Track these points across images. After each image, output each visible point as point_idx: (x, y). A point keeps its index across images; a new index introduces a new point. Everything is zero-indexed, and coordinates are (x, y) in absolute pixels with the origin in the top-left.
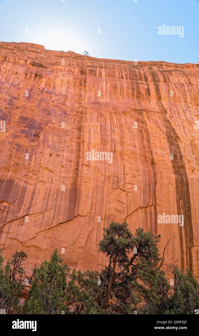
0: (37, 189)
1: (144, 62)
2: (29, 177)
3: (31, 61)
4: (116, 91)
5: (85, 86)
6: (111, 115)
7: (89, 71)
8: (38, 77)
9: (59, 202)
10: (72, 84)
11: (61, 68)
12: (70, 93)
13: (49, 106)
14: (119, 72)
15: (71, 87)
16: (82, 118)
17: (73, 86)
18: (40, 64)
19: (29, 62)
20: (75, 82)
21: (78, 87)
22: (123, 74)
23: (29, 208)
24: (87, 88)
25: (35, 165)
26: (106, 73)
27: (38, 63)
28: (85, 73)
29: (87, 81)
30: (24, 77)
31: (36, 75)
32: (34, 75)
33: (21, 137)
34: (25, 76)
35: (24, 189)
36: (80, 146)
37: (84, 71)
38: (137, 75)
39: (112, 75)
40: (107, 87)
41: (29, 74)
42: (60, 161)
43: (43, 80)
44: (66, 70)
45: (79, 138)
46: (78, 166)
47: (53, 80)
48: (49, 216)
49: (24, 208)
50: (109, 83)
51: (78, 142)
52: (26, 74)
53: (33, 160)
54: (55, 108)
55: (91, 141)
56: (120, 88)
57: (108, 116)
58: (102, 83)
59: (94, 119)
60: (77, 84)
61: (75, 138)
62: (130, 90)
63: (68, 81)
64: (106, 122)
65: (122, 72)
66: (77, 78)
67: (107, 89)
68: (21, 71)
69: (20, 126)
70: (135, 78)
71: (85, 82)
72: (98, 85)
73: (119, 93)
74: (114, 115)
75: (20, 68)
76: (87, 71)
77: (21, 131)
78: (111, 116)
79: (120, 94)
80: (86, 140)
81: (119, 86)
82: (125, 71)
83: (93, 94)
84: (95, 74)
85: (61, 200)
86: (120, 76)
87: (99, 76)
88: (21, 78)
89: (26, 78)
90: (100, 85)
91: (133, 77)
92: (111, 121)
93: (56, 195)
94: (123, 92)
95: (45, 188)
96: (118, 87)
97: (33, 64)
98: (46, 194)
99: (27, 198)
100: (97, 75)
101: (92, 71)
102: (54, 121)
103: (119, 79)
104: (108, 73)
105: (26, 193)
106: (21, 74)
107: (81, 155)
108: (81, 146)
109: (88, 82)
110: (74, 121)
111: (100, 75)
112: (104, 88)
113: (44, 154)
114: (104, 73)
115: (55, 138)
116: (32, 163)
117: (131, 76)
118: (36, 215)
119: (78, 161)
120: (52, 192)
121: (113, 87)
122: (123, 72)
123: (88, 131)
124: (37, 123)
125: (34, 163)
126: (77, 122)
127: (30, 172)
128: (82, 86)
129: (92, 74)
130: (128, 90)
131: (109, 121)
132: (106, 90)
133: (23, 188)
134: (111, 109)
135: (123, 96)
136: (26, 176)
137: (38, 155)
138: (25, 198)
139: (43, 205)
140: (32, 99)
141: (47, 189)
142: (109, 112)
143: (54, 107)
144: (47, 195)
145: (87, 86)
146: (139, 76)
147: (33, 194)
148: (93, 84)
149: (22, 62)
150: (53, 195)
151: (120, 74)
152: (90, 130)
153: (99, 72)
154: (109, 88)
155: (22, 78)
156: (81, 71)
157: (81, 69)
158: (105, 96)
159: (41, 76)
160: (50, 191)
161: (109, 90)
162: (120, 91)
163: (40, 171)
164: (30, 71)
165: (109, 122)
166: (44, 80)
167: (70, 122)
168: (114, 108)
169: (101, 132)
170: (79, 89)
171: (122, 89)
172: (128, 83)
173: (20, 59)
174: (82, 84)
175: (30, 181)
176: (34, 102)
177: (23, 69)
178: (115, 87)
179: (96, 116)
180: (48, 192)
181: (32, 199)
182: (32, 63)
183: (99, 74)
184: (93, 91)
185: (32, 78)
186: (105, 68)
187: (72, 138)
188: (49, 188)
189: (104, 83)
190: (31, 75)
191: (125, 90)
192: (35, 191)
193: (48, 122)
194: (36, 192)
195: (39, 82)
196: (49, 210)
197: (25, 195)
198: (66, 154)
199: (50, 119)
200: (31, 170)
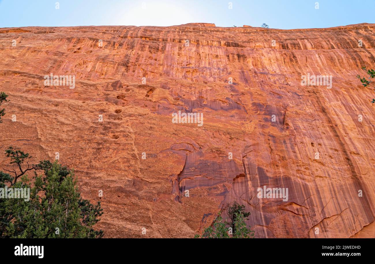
0: (318, 186)
1: (343, 26)
2: (302, 172)
3: (225, 42)
4: (334, 63)
5: (297, 62)
6: (347, 90)
7: (291, 45)
8: (242, 58)
9: (349, 200)
10: (281, 61)
11: (259, 45)
12: (285, 72)
13: (274, 89)
14: (325, 41)
15: (282, 65)
16: (318, 98)
17: (284, 63)
18: (235, 43)
19: (223, 43)
20: (284, 59)
21: (290, 64)
22: (332, 43)
23: (323, 210)
24: (300, 63)
25: (302, 158)
26: (311, 44)
27: (232, 43)
28: (288, 47)
29: (297, 56)
30: (227, 60)
31: (239, 56)
32: (237, 56)
33: (268, 127)
34: (228, 58)
35: (306, 187)
36: (335, 131)
37: (286, 45)
38: (348, 43)
39: (319, 46)
40: (322, 60)
41: (231, 56)
42: (325, 150)
43: (248, 60)
44: (266, 46)
45: (330, 121)
46: (347, 155)
47: (259, 59)
48: (348, 219)
49: (318, 210)
50: (323, 56)
51: (331, 126)
52: (228, 56)
53: (298, 152)
54: (282, 90)
55: (344, 124)
56: (339, 60)
57: (345, 93)
58: (315, 56)
59: (332, 98)
60: (287, 60)
61: (326, 122)
62: (351, 60)
63: (277, 58)
64: (346, 100)
65: (328, 41)
66: (284, 54)
67: (323, 62)
68: (221, 53)
69: (259, 114)
70: (348, 47)
71: (294, 57)
72: (311, 59)
73: (339, 65)
74: (351, 90)
75: (218, 51)
76: (289, 45)
77: (264, 119)
78: (349, 93)
79: (341, 66)
80: (338, 122)
81: (335, 57)
82: (332, 39)
83: (311, 69)
84: (298, 47)
85: (351, 198)
86: (330, 46)
87: (304, 49)
88: (224, 61)
89: (229, 60)
90: (313, 59)
91: (345, 45)
92: (351, 98)
93: (341, 192)
94: (343, 64)
95: (326, 184)
96: (335, 59)
97: (228, 45)
98: (331, 191)
99: (314, 197)
100: (302, 48)
101: (294, 44)
102: (291, 105)
103: (329, 49)
104: (314, 44)
105: (310, 192)
106: (222, 57)
107: (343, 142)
108: (337, 131)
109: (299, 57)
110: (312, 103)
111: (305, 47)
112: (319, 61)
113: (305, 144)
114: (309, 46)
115: (305, 124)
116: (299, 155)
117: (342, 45)
118: (334, 218)
119: (344, 149)
120: (336, 189)
121: (329, 59)
122: (331, 41)
123: (333, 112)
124: (274, 109)
125: (300, 155)
126: (316, 103)
127: (300, 166)
128: (294, 62)
129: (296, 47)
130: (348, 61)
131: (348, 98)
132: (323, 64)
133: (303, 185)
134: (344, 84)
135: (344, 68)
136: (298, 170)
137: (300, 145)
138: (312, 197)
139: (335, 205)
140: (250, 82)
141: (329, 186)
142: (344, 88)
143: (280, 88)
144: (333, 193)
145: (299, 61)
146: (352, 43)
147: (318, 192)
148: (304, 59)
149: (215, 43)
150: (339, 192)
151: (329, 44)
152: (335, 111)
153: (302, 44)
154: (325, 60)
155: (226, 61)
156: (283, 46)
157: (281, 43)
158: (325, 70)
159: (244, 57)
160: (333, 187)
161: (326, 63)
162: (340, 63)
163: (310, 164)
164: (230, 52)
165: (350, 100)
166: (250, 60)
167: (309, 104)
168: (347, 83)
169: (348, 112)
170: (291, 66)
171: (341, 61)
172: (344, 53)
173: (213, 41)
174: (293, 60)
175: (306, 177)
176: (255, 86)
177: (222, 51)
178: (332, 59)
179: (332, 94)
180: (332, 189)
181: (320, 198)
182: (226, 44)
183: (303, 47)
184: (309, 66)
185: (235, 59)
186: (307, 39)
187: (323, 122)
188: (330, 184)
189: (317, 56)
190: (233, 57)
191: (345, 61)
192: (317, 188)
193: (286, 107)
194: (319, 189)
195: (245, 63)
196: (344, 211)
197: (310, 194)
198: (326, 142)
199: (286, 103)
200: (301, 164)
